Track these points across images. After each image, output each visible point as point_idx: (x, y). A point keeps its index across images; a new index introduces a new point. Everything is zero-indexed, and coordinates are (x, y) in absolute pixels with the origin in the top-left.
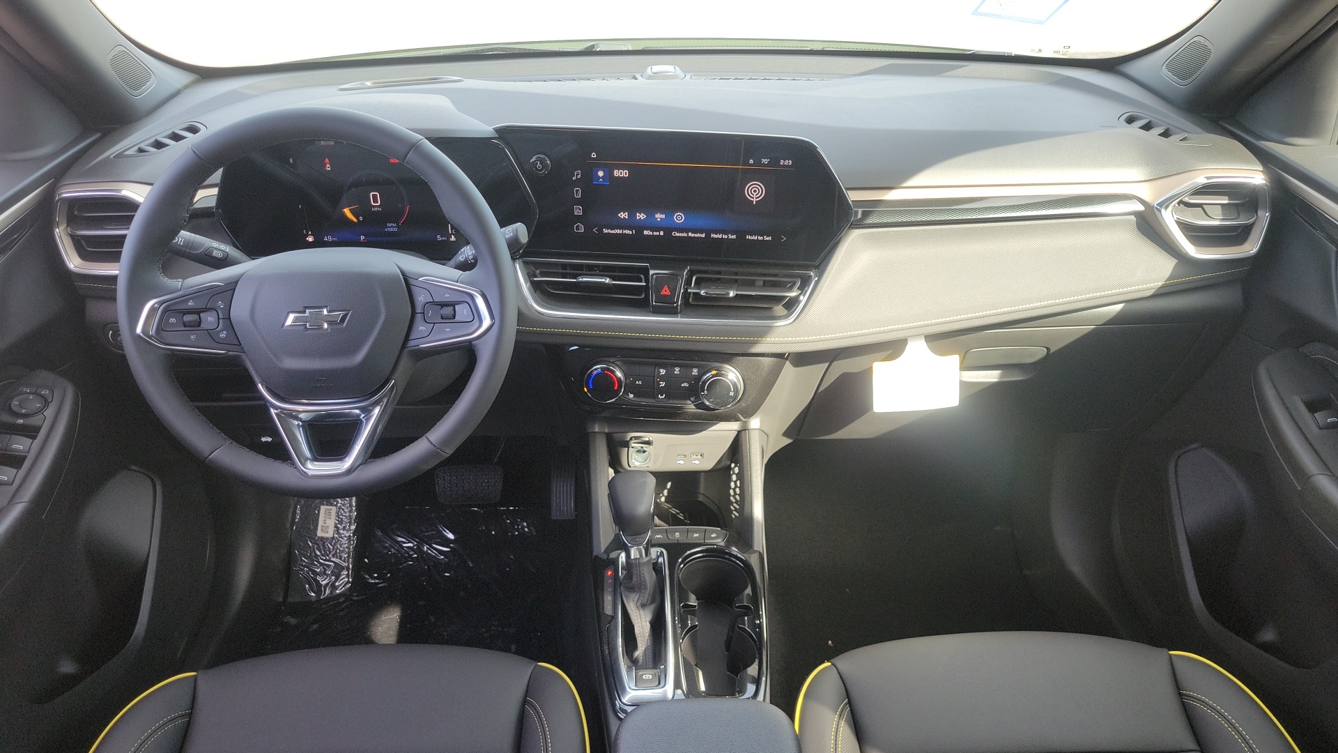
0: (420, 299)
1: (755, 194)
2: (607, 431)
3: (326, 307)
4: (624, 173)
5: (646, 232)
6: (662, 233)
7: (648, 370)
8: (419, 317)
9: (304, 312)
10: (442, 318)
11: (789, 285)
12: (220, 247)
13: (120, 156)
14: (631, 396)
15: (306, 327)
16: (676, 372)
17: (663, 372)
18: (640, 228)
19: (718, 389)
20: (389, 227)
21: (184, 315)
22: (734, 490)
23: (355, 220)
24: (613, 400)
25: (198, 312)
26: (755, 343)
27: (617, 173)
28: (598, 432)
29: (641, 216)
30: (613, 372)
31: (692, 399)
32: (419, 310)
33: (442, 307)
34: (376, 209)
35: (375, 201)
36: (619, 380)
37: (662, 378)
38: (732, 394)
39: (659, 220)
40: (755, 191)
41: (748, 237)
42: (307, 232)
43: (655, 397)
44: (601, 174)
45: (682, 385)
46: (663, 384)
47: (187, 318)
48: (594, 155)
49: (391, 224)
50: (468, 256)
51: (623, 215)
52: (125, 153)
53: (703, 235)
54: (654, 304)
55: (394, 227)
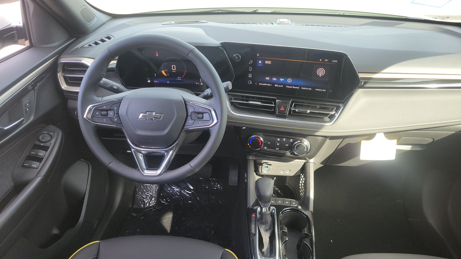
0: (190, 110)
1: (321, 73)
2: (254, 159)
3: (154, 112)
4: (269, 62)
5: (276, 85)
6: (282, 86)
7: (273, 138)
8: (189, 117)
9: (146, 113)
10: (198, 118)
11: (330, 109)
12: (116, 85)
13: (82, 47)
14: (266, 148)
15: (146, 119)
16: (284, 140)
17: (279, 139)
18: (273, 84)
19: (300, 148)
20: (178, 78)
21: (102, 111)
22: (301, 184)
23: (166, 75)
24: (259, 149)
25: (107, 110)
26: (317, 131)
27: (266, 62)
28: (251, 159)
29: (275, 79)
30: (259, 138)
31: (289, 151)
32: (189, 114)
33: (198, 114)
34: (174, 71)
35: (174, 68)
36: (261, 141)
37: (278, 142)
38: (305, 150)
39: (281, 81)
40: (321, 72)
41: (316, 90)
42: (148, 79)
43: (275, 149)
44: (260, 62)
45: (286, 145)
46: (278, 144)
47: (103, 113)
48: (258, 55)
49: (179, 77)
50: (208, 93)
51: (267, 78)
52: (84, 46)
53: (299, 88)
54: (277, 113)
55: (180, 78)
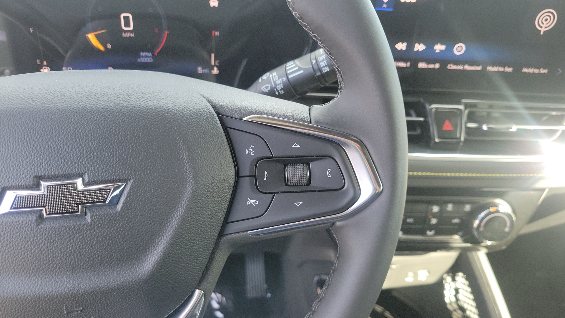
0: (247, 152)
3: (81, 175)
5: (421, 65)
6: (437, 66)
7: (420, 208)
8: (246, 184)
9: (37, 186)
10: (287, 185)
15: (41, 216)
16: (448, 209)
17: (436, 209)
18: (416, 60)
20: (143, 57)
23: (102, 48)
29: (419, 47)
32: (246, 170)
33: (286, 165)
34: (128, 35)
35: (127, 25)
37: (435, 216)
38: (507, 229)
41: (525, 70)
42: (42, 62)
45: (453, 221)
46: (434, 221)
49: (145, 54)
50: (276, 85)
53: (479, 68)
54: (437, 140)
55: (149, 57)
